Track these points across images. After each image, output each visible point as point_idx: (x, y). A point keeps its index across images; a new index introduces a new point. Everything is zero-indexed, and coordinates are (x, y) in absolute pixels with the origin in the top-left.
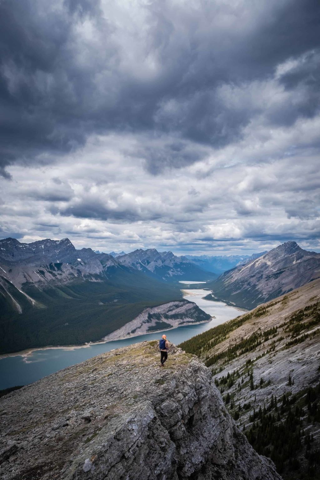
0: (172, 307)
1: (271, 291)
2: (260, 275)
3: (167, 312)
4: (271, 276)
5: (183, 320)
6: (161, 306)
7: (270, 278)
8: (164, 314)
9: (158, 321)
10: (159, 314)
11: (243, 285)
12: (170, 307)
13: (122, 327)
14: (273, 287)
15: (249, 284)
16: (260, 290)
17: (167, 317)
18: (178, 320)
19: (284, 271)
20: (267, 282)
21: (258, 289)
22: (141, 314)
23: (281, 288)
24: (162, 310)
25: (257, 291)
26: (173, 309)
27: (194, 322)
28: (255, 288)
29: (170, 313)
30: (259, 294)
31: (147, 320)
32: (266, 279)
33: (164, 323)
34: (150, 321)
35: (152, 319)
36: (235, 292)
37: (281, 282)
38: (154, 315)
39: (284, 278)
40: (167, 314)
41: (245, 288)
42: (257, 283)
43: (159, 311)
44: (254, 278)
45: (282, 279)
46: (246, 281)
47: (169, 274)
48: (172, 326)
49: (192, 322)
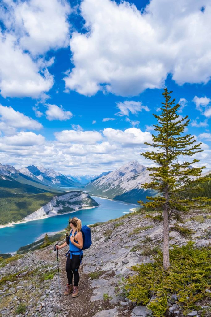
0: (72, 196)
1: (132, 188)
2: (120, 180)
3: (70, 200)
4: (130, 179)
5: (81, 205)
6: (65, 195)
7: (129, 180)
8: (67, 201)
9: (64, 206)
10: (64, 201)
11: (110, 186)
12: (71, 196)
13: (39, 210)
14: (133, 185)
15: (113, 185)
16: (124, 188)
17: (69, 203)
18: (78, 205)
19: (139, 175)
20: (128, 182)
21: (122, 187)
22: (52, 200)
23: (138, 186)
24: (66, 198)
25: (121, 188)
26: (74, 198)
27: (89, 207)
28: (120, 187)
29: (71, 201)
30: (123, 190)
31: (56, 205)
32: (127, 181)
33: (68, 207)
34: (58, 206)
35: (59, 204)
36: (105, 190)
37: (137, 182)
38: (61, 201)
39: (139, 179)
40: (69, 201)
41: (111, 188)
42: (121, 184)
43: (64, 199)
44: (117, 181)
45: (138, 180)
46: (112, 183)
47: (53, 182)
48: (75, 210)
49: (88, 207)
